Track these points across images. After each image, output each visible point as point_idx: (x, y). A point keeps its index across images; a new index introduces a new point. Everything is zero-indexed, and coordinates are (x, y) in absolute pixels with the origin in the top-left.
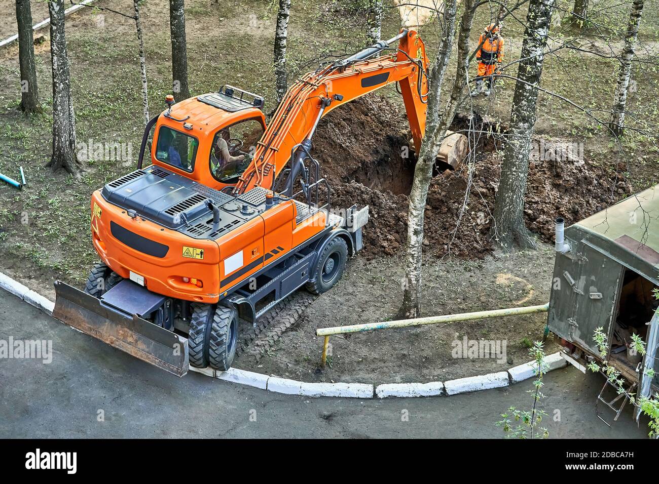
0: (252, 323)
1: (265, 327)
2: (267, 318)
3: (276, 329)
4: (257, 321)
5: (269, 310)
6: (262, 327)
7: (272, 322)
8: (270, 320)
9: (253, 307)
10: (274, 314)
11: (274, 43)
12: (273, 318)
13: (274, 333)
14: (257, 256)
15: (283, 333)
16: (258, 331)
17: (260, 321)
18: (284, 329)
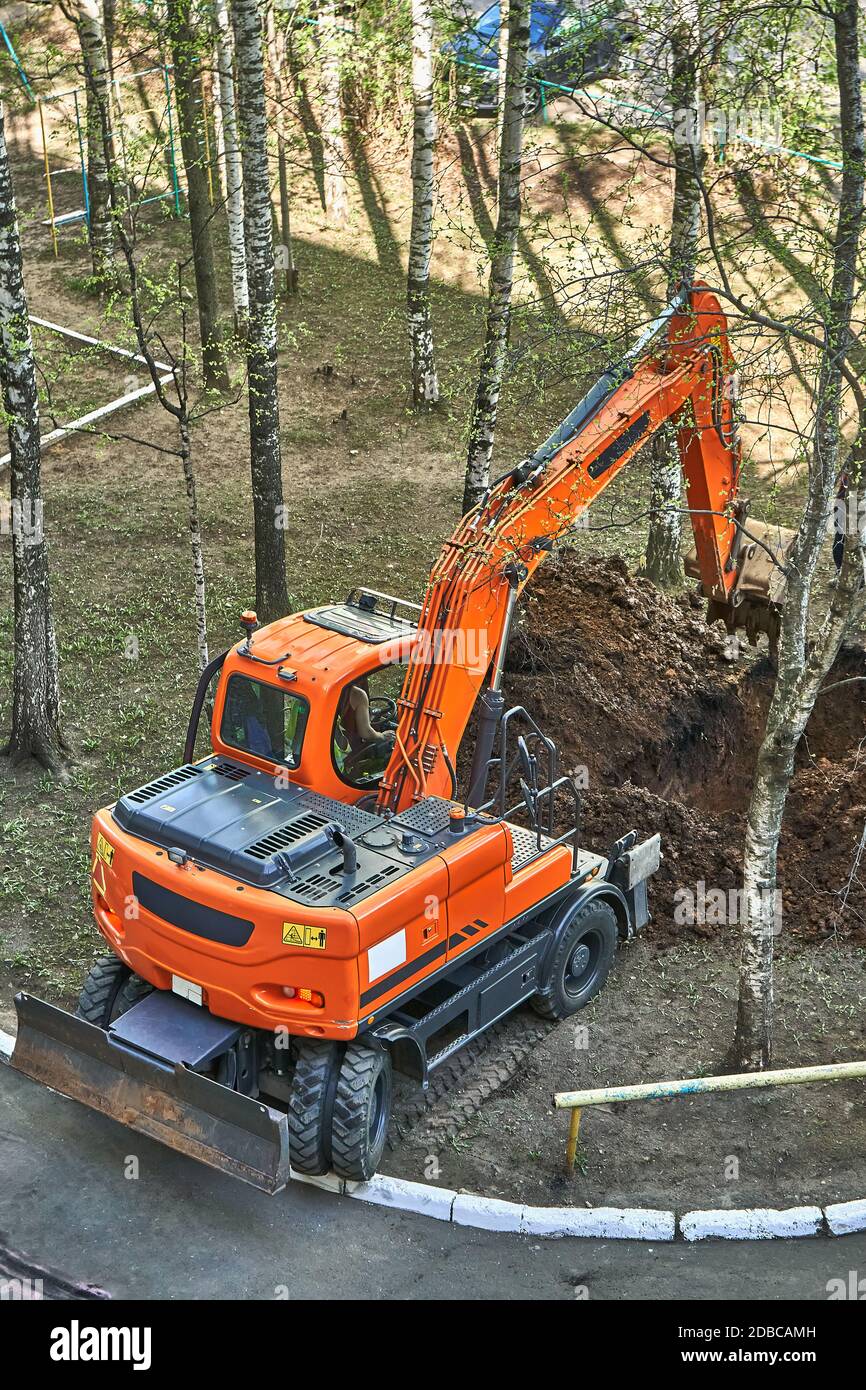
0: (421, 1082)
1: (447, 1089)
2: (451, 1070)
3: (470, 1094)
4: (431, 1076)
5: (455, 1052)
6: (440, 1088)
7: (461, 1079)
8: (458, 1074)
9: (421, 1047)
10: (465, 1062)
11: (461, 500)
12: (464, 1070)
13: (466, 1102)
14: (434, 939)
15: (484, 1101)
16: (433, 1096)
17: (436, 1075)
18: (485, 1093)
